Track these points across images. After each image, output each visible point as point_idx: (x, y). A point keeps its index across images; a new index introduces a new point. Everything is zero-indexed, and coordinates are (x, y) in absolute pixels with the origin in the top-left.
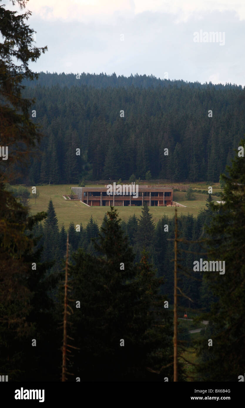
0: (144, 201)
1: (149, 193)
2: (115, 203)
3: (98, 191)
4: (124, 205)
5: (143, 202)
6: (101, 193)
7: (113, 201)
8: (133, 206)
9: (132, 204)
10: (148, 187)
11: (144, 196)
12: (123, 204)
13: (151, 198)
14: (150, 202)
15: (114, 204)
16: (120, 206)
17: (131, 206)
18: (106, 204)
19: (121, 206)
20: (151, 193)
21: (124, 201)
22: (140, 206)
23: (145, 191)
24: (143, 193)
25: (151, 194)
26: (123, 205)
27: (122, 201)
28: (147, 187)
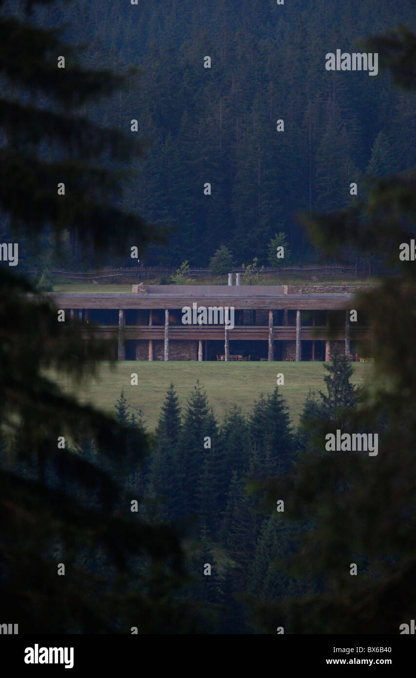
0: (275, 343)
1: (292, 313)
2: (170, 351)
3: (109, 305)
4: (204, 359)
5: (270, 345)
6: (121, 314)
7: (162, 341)
8: (235, 360)
9: (231, 353)
10: (290, 291)
11: (274, 325)
12: (200, 353)
13: (301, 332)
14: (298, 345)
15: (166, 354)
16: (190, 360)
17: (229, 360)
18: (138, 352)
19: (193, 363)
20: (301, 311)
21: (204, 342)
22: (259, 360)
23: (280, 308)
24: (271, 315)
25: (301, 316)
26: (200, 358)
27: (197, 342)
28: (286, 293)
